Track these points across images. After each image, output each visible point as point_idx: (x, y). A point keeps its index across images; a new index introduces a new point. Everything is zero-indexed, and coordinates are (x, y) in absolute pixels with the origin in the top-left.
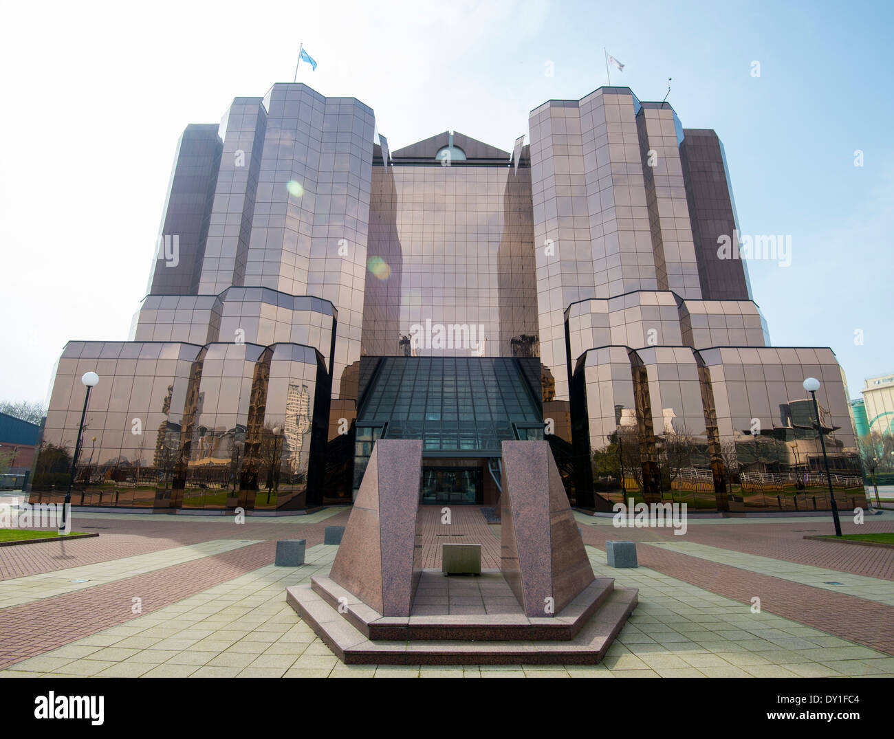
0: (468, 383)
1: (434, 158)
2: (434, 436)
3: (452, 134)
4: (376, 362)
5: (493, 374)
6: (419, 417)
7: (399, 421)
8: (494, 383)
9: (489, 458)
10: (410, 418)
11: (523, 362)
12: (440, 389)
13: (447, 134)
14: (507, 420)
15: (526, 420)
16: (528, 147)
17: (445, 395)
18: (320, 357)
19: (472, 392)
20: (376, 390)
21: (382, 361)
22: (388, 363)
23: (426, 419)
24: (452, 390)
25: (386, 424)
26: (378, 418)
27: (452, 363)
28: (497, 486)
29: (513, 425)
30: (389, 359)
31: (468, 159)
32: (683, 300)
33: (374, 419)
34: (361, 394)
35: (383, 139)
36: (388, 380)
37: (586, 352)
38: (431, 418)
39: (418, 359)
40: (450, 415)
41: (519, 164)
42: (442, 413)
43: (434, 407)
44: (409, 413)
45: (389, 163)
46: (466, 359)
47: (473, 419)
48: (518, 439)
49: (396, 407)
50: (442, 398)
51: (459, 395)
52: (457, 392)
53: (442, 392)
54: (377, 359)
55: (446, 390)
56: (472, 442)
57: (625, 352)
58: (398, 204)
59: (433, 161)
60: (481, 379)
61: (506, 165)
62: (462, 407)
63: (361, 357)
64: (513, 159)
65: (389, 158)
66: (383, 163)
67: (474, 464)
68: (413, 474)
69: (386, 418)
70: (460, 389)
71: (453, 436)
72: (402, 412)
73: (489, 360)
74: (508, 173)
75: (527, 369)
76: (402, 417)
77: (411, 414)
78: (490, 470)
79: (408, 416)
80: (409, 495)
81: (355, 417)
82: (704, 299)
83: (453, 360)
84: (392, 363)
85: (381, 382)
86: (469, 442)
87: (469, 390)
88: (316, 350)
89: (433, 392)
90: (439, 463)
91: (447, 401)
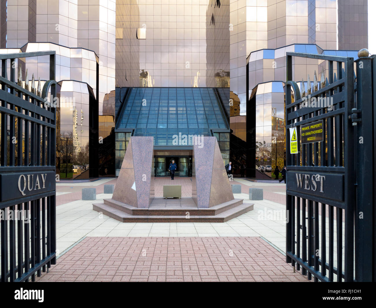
0: (185, 104)
2: (164, 138)
4: (125, 91)
5: (201, 99)
6: (153, 126)
7: (141, 129)
8: (201, 105)
10: (148, 127)
11: (220, 91)
12: (166, 109)
14: (208, 128)
15: (219, 127)
17: (170, 112)
18: (90, 89)
19: (186, 110)
20: (126, 109)
21: (128, 90)
22: (133, 91)
23: (158, 127)
24: (174, 109)
25: (134, 130)
26: (128, 127)
27: (174, 91)
29: (211, 131)
30: (134, 89)
32: (323, 51)
33: (126, 127)
34: (117, 112)
36: (133, 103)
37: (258, 85)
38: (161, 127)
39: (152, 89)
40: (173, 125)
42: (167, 124)
43: (163, 120)
44: (147, 124)
46: (183, 89)
47: (187, 127)
49: (139, 120)
50: (168, 114)
51: (179, 112)
52: (177, 110)
53: (168, 110)
54: (126, 89)
55: (171, 109)
60: (193, 102)
62: (181, 120)
63: (116, 88)
68: (149, 152)
69: (134, 127)
70: (179, 109)
72: (143, 123)
75: (222, 95)
76: (143, 126)
77: (148, 125)
79: (147, 126)
80: (147, 161)
81: (114, 126)
83: (175, 89)
84: (135, 91)
85: (129, 104)
87: (185, 109)
88: (87, 84)
89: (162, 110)
90: (167, 154)
91: (171, 116)
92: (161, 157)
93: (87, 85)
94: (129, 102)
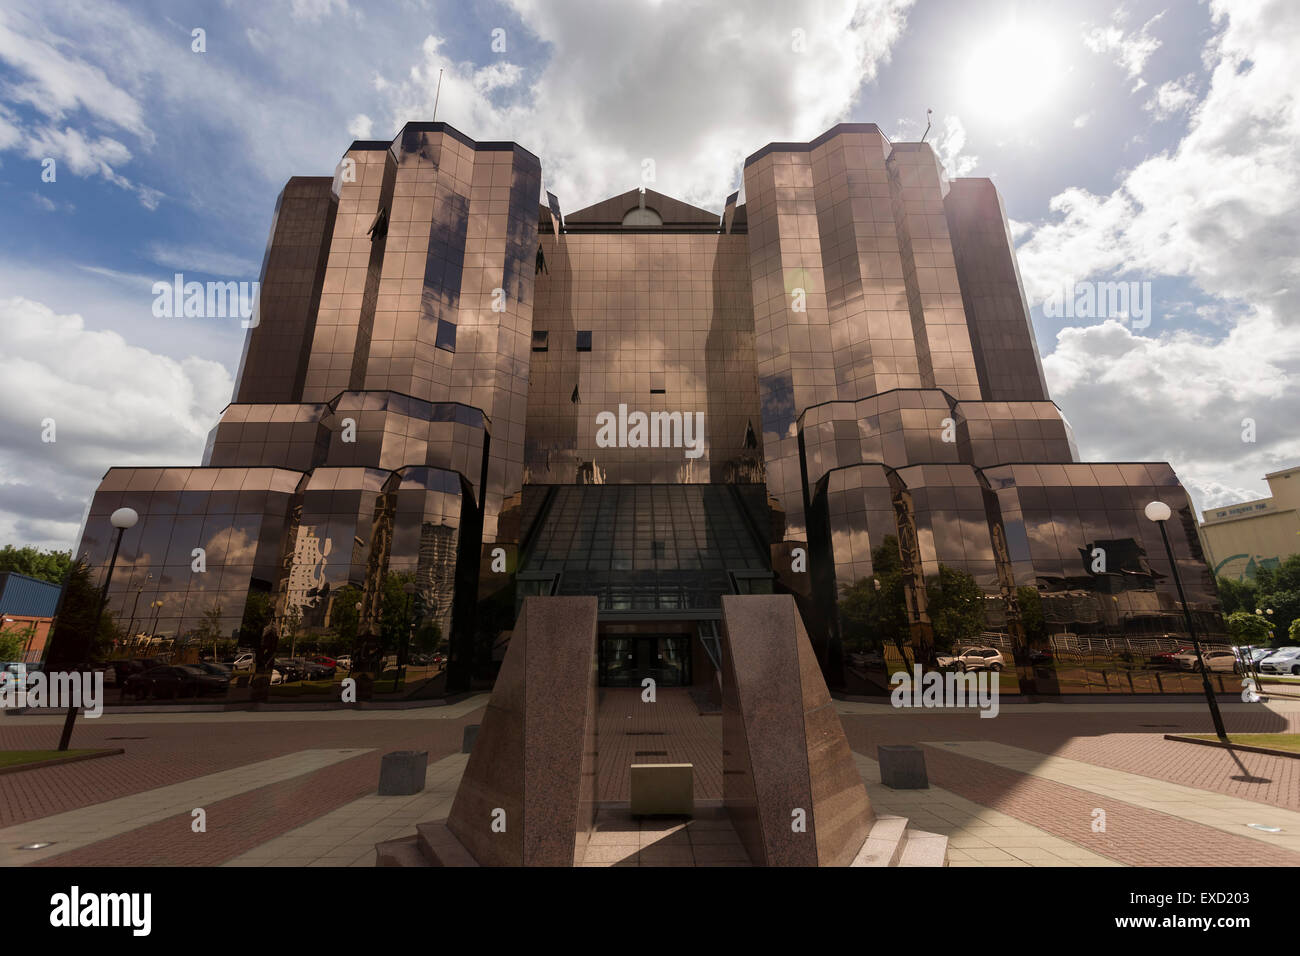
0: (669, 518)
1: (620, 223)
2: (624, 592)
3: (644, 192)
4: (544, 495)
5: (703, 506)
6: (603, 565)
7: (575, 571)
8: (703, 518)
9: (698, 621)
10: (591, 567)
11: (742, 490)
12: (630, 528)
13: (637, 192)
14: (722, 568)
16: (743, 207)
17: (639, 535)
18: (467, 486)
19: (674, 531)
21: (552, 491)
22: (561, 493)
23: (613, 568)
24: (647, 528)
25: (558, 576)
26: (547, 568)
27: (647, 491)
28: (710, 660)
29: (731, 574)
30: (563, 488)
31: (664, 224)
32: (957, 402)
33: (541, 569)
34: (524, 535)
35: (553, 198)
37: (828, 474)
38: (619, 567)
40: (645, 562)
41: (732, 231)
42: (634, 560)
43: (624, 552)
44: (588, 560)
45: (561, 231)
47: (676, 567)
48: (738, 593)
50: (634, 539)
52: (654, 531)
53: (634, 531)
54: (546, 488)
55: (639, 528)
56: (676, 599)
57: (881, 470)
58: (573, 284)
59: (619, 227)
60: (687, 513)
61: (714, 231)
62: (661, 552)
63: (524, 485)
64: (724, 223)
65: (561, 223)
66: (553, 230)
67: (679, 629)
69: (557, 568)
70: (658, 527)
71: (650, 591)
72: (579, 560)
73: (696, 487)
74: (716, 241)
75: (748, 498)
76: (580, 565)
77: (591, 562)
78: (702, 638)
79: (588, 564)
82: (983, 401)
84: (567, 492)
86: (673, 599)
87: (670, 528)
88: (461, 475)
89: (621, 531)
90: (632, 629)
91: (639, 544)
92: (619, 637)
93: (458, 477)
94: (552, 513)
